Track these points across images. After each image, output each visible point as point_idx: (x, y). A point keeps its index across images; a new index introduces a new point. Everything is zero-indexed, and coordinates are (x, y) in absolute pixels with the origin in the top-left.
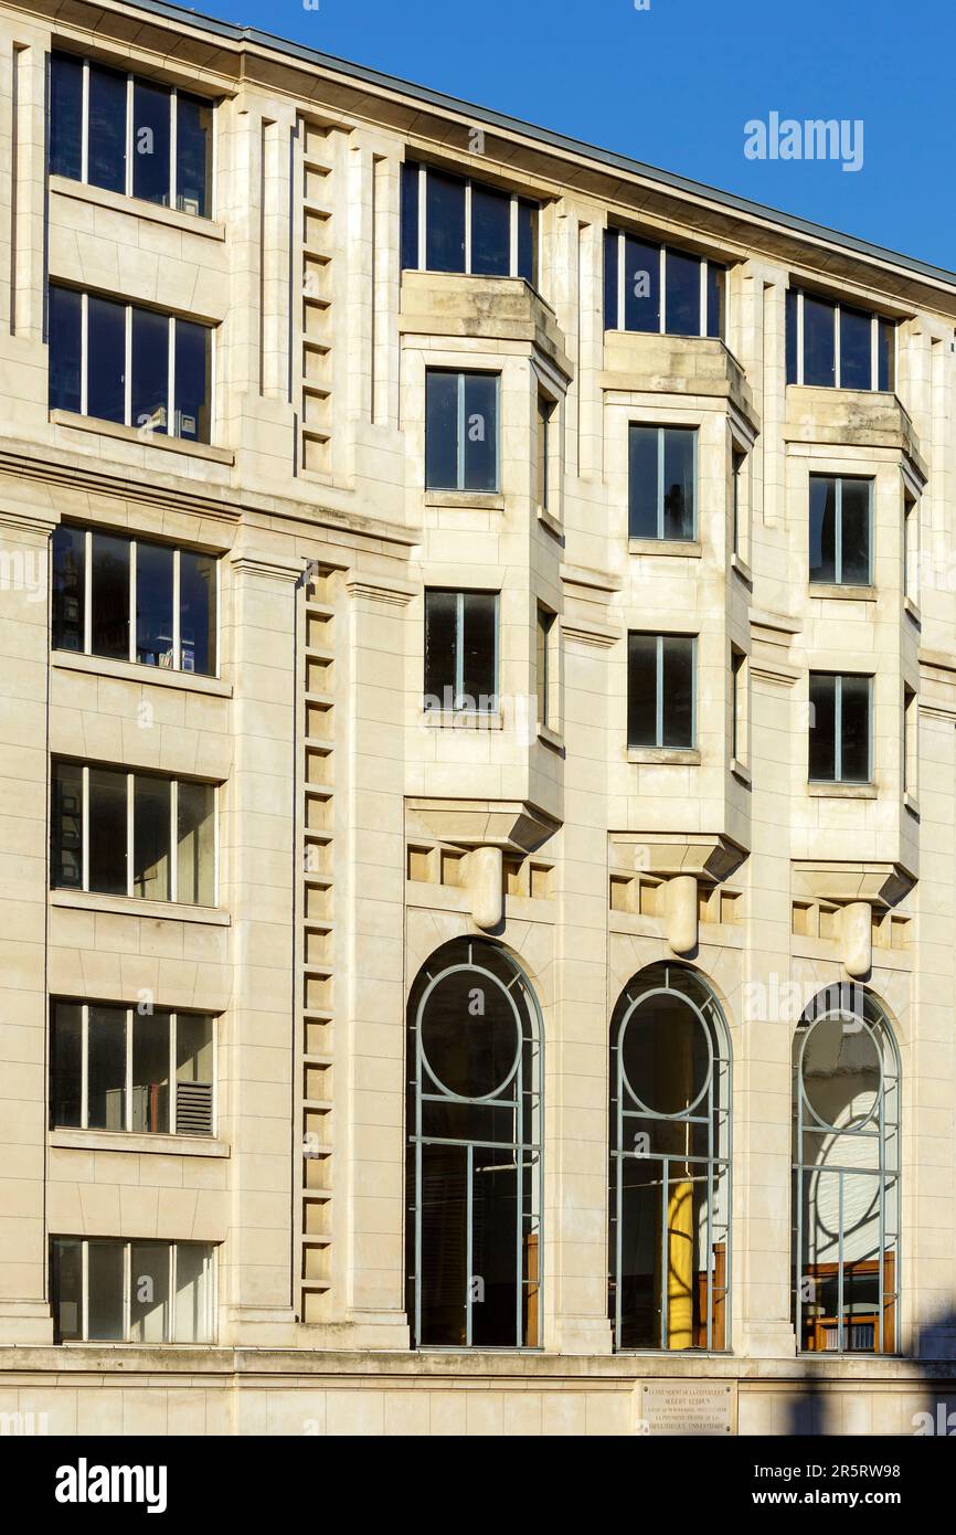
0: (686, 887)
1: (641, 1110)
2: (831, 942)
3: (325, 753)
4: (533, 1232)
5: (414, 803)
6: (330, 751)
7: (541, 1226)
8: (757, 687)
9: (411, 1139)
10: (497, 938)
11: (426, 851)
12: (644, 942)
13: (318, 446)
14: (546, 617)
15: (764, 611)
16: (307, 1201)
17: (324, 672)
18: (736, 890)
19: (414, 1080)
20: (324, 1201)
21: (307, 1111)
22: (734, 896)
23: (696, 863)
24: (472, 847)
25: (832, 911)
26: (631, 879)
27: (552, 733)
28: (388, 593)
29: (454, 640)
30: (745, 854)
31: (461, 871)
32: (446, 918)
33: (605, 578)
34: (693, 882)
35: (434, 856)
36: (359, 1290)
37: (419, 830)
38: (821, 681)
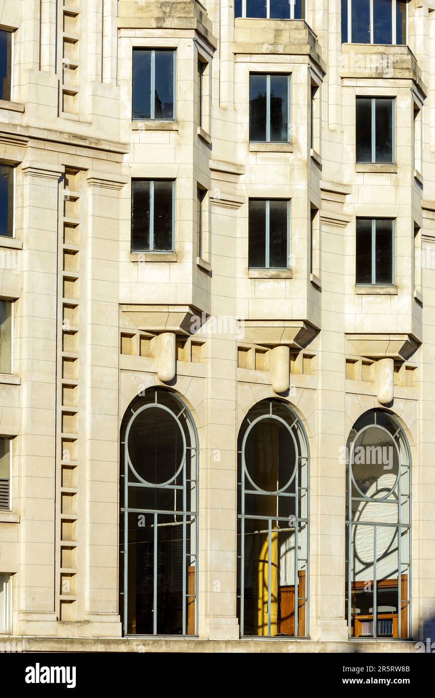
0: (283, 352)
1: (256, 490)
2: (369, 383)
3: (73, 280)
4: (192, 565)
5: (125, 308)
6: (77, 278)
7: (197, 561)
8: (325, 228)
9: (122, 509)
10: (172, 387)
11: (131, 336)
12: (258, 387)
13: (71, 97)
14: (201, 192)
15: (329, 182)
16: (63, 548)
17: (73, 231)
18: (312, 353)
19: (124, 474)
20: (72, 548)
21: (63, 494)
22: (311, 357)
23: (289, 338)
24: (158, 333)
25: (369, 364)
26: (251, 348)
27: (205, 262)
28: (111, 183)
29: (148, 209)
30: (318, 331)
31: (151, 348)
32: (142, 376)
33: (235, 167)
34: (287, 349)
35: (136, 339)
36: (93, 601)
37: (127, 324)
38: (363, 223)
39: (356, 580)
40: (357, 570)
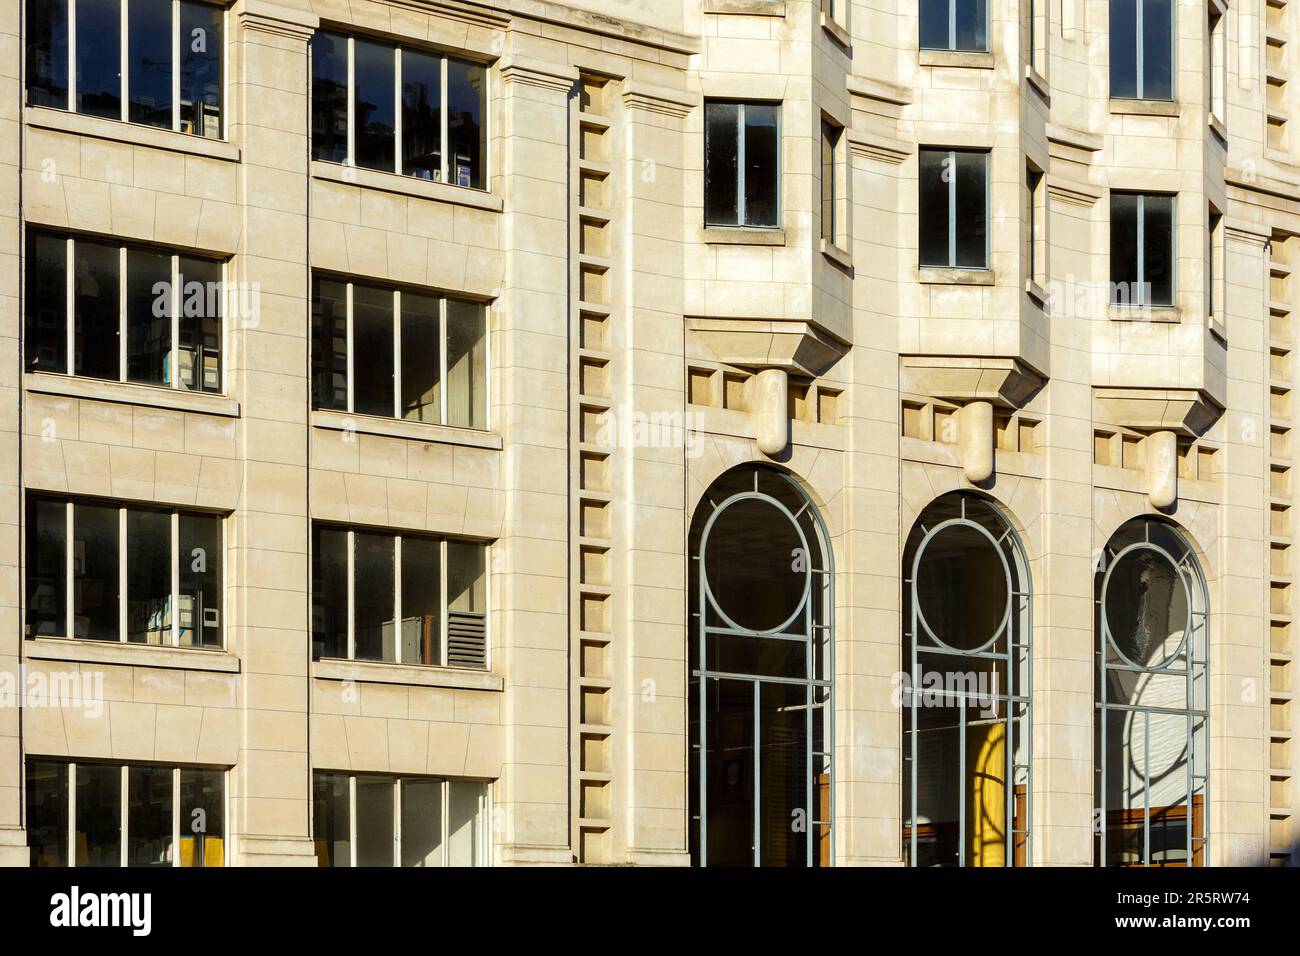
0: (980, 414)
1: (937, 646)
2: (1134, 472)
3: (601, 271)
4: (824, 772)
5: (695, 324)
6: (607, 269)
7: (832, 765)
8: (1056, 206)
9: (695, 673)
10: (783, 464)
11: (708, 373)
12: (938, 471)
14: (831, 130)
15: (1062, 126)
16: (584, 737)
17: (599, 186)
18: (1034, 417)
19: (697, 611)
20: (603, 737)
21: (584, 643)
22: (1033, 424)
23: (991, 388)
24: (756, 370)
25: (1136, 440)
26: (925, 405)
27: (838, 250)
28: (666, 104)
29: (735, 153)
30: (1044, 380)
31: (746, 396)
32: (730, 444)
33: (894, 91)
34: (988, 408)
35: (716, 381)
36: (640, 829)
37: (700, 351)
38: (1122, 199)
39: (1132, 808)
40: (1133, 791)
